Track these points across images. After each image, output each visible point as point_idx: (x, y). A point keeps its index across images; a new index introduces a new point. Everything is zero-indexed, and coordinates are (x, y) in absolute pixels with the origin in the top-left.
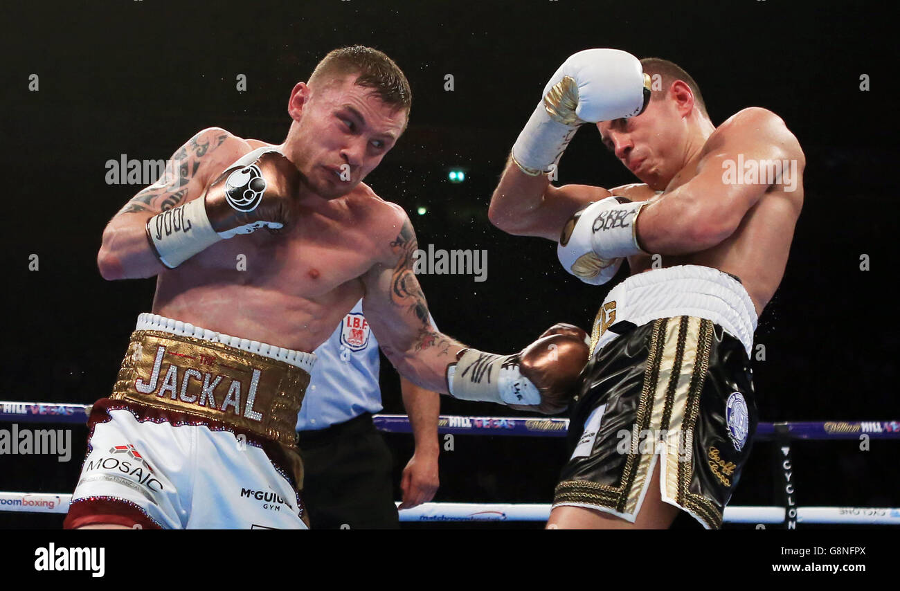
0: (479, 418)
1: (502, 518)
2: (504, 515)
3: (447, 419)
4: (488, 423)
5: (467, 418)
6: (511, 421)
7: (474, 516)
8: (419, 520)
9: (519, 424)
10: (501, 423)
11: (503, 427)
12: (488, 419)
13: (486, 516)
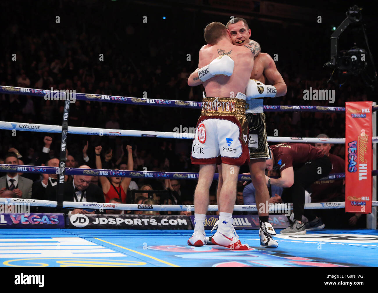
0: (113, 96)
1: (120, 135)
2: (120, 134)
3: (101, 96)
4: (117, 98)
5: (108, 96)
6: (126, 98)
7: (109, 134)
8: (87, 134)
9: (129, 99)
10: (122, 99)
11: (122, 101)
12: (117, 97)
13: (113, 134)
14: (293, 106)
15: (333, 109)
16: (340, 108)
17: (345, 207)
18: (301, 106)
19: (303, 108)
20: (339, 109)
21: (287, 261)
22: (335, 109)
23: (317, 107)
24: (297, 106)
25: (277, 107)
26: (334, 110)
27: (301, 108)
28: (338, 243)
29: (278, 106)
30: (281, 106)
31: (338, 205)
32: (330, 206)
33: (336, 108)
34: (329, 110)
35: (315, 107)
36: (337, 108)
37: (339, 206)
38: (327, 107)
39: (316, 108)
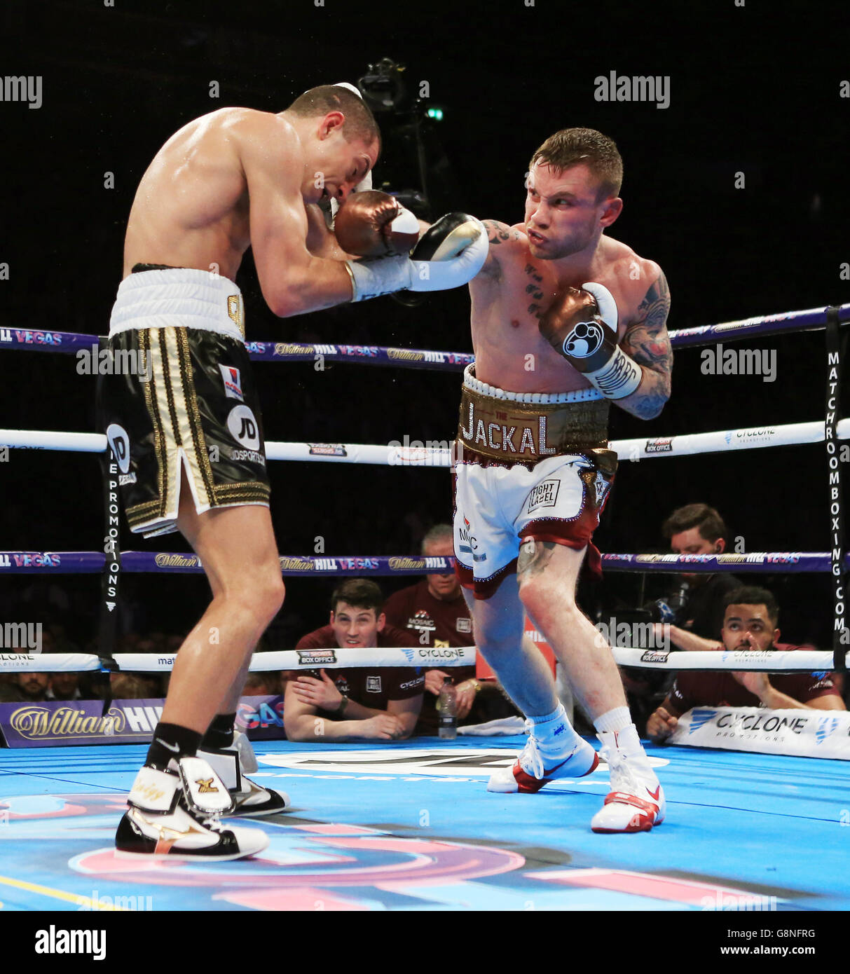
14: (315, 346)
15: (439, 357)
16: (459, 355)
17: (476, 663)
18: (340, 347)
19: (347, 351)
20: (457, 360)
21: (304, 837)
22: (445, 358)
23: (390, 350)
24: (327, 346)
25: (267, 348)
26: (443, 360)
27: (339, 351)
28: (456, 777)
29: (270, 345)
30: (278, 345)
31: (455, 657)
32: (432, 657)
33: (448, 354)
34: (426, 360)
35: (382, 349)
36: (452, 356)
37: (457, 660)
38: (420, 352)
39: (385, 354)
